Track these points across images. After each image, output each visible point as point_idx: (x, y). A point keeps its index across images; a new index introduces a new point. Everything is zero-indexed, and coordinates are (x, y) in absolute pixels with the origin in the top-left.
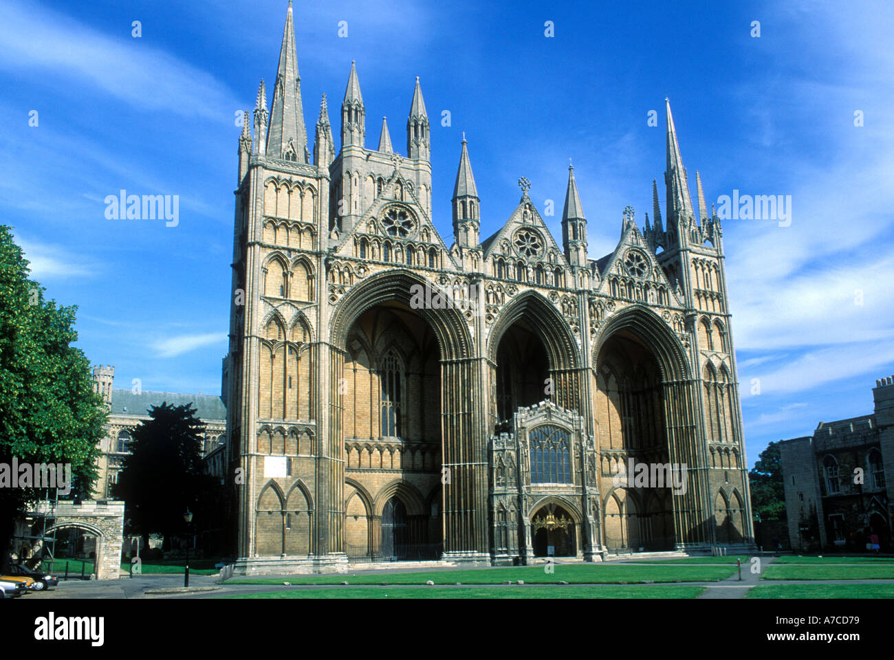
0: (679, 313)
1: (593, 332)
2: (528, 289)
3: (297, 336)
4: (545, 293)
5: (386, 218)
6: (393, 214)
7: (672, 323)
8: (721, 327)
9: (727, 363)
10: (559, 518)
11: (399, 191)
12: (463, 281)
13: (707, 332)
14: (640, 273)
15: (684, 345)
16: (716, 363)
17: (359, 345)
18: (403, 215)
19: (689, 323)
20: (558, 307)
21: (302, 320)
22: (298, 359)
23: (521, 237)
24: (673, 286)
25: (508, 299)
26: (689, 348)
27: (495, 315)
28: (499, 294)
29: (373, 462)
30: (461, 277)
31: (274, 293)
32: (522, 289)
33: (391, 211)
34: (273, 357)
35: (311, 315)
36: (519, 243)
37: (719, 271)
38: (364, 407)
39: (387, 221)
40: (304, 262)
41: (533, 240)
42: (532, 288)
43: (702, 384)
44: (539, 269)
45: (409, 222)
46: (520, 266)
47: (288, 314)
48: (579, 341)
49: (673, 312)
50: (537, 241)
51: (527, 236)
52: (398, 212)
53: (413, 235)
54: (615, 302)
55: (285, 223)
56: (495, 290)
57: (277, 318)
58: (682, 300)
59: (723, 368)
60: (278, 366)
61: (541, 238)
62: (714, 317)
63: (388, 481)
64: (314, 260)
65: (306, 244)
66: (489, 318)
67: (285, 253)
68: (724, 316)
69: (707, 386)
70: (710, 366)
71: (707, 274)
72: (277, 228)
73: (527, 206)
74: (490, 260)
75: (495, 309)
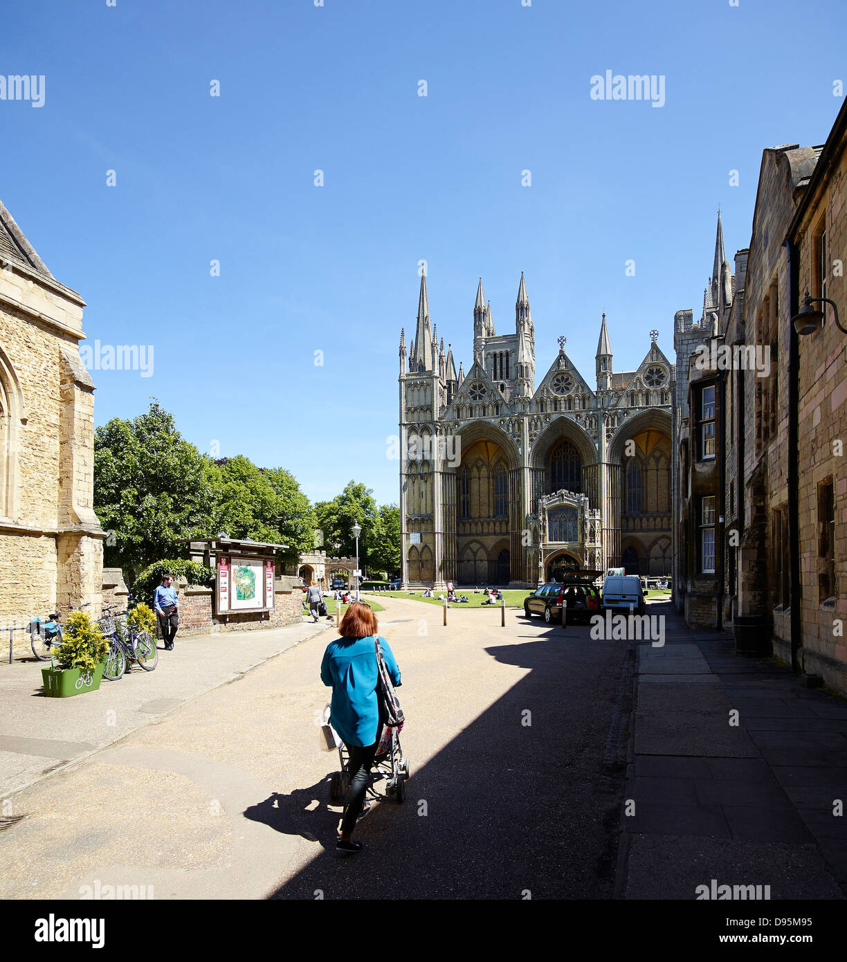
1: (608, 436)
2: (560, 416)
3: (426, 470)
4: (572, 417)
5: (470, 390)
6: (475, 387)
10: (570, 562)
11: (477, 372)
12: (514, 421)
14: (660, 382)
17: (481, 463)
18: (481, 386)
20: (582, 425)
22: (426, 482)
23: (558, 380)
25: (545, 426)
27: (535, 438)
28: (539, 423)
29: (490, 530)
30: (513, 418)
32: (555, 417)
33: (473, 385)
34: (414, 482)
36: (556, 385)
38: (484, 499)
39: (472, 393)
40: (426, 429)
41: (567, 379)
44: (570, 400)
45: (483, 389)
46: (555, 401)
48: (597, 445)
50: (570, 379)
51: (563, 378)
54: (630, 411)
56: (536, 421)
57: (414, 462)
60: (416, 486)
63: (497, 540)
64: (431, 426)
66: (531, 441)
67: (417, 425)
72: (413, 412)
73: (562, 357)
74: (534, 402)
75: (536, 434)
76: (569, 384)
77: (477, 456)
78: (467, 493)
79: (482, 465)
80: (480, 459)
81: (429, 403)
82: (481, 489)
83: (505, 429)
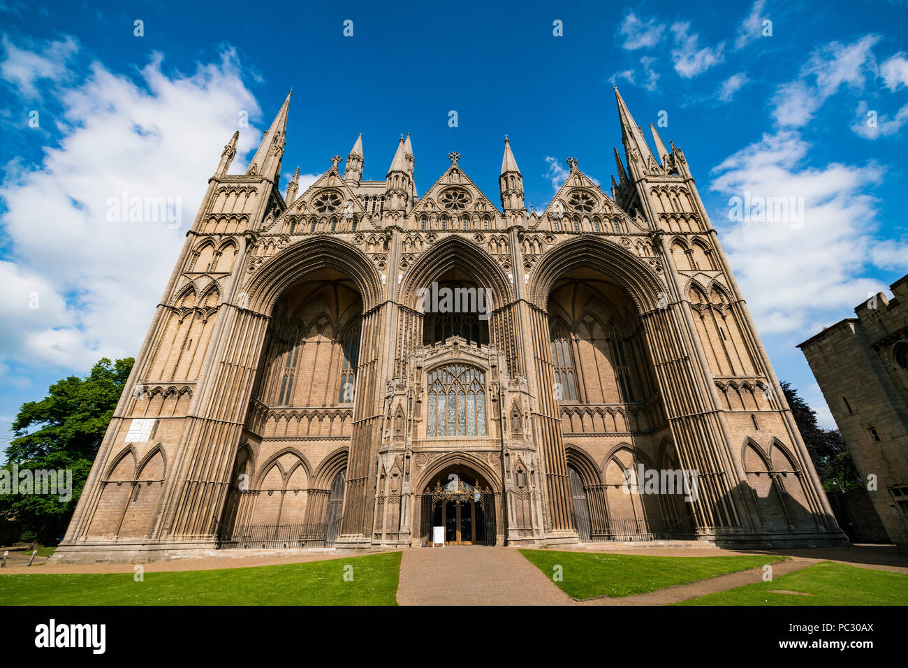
0: (643, 238)
1: (527, 265)
2: (450, 234)
3: (210, 303)
4: (469, 237)
5: (318, 202)
6: (324, 198)
7: (640, 252)
8: (704, 244)
9: (721, 280)
10: (471, 485)
11: (333, 180)
12: (379, 237)
13: (686, 252)
14: (588, 209)
15: (655, 269)
16: (705, 282)
18: (334, 197)
19: (657, 244)
20: (485, 246)
22: (205, 322)
23: (448, 196)
24: (633, 214)
25: (426, 246)
26: (662, 271)
27: (411, 262)
29: (322, 430)
30: (377, 234)
31: (199, 269)
32: (442, 235)
33: (324, 196)
34: (181, 323)
35: (225, 283)
36: (445, 201)
37: (689, 194)
38: (321, 376)
39: (319, 204)
40: (232, 242)
41: (461, 196)
42: (453, 234)
43: (686, 305)
44: (465, 217)
45: (339, 201)
46: (444, 218)
47: (203, 285)
48: (510, 276)
49: (634, 239)
50: (466, 196)
51: (455, 194)
52: (329, 195)
53: (340, 210)
54: (555, 235)
55: (225, 217)
56: (413, 240)
57: (193, 290)
58: (645, 226)
59: (717, 288)
60: (183, 330)
61: (468, 193)
62: (690, 237)
63: (334, 448)
64: (241, 240)
66: (405, 265)
67: (215, 237)
68: (706, 233)
69: (696, 308)
70: (695, 286)
71: (674, 199)
72: (218, 221)
73: (455, 171)
74: (412, 217)
75: (411, 256)
76: (465, 201)
77: (321, 311)
78: (294, 365)
79: (326, 325)
80: (323, 315)
81: (247, 211)
82: (319, 359)
83: (362, 247)
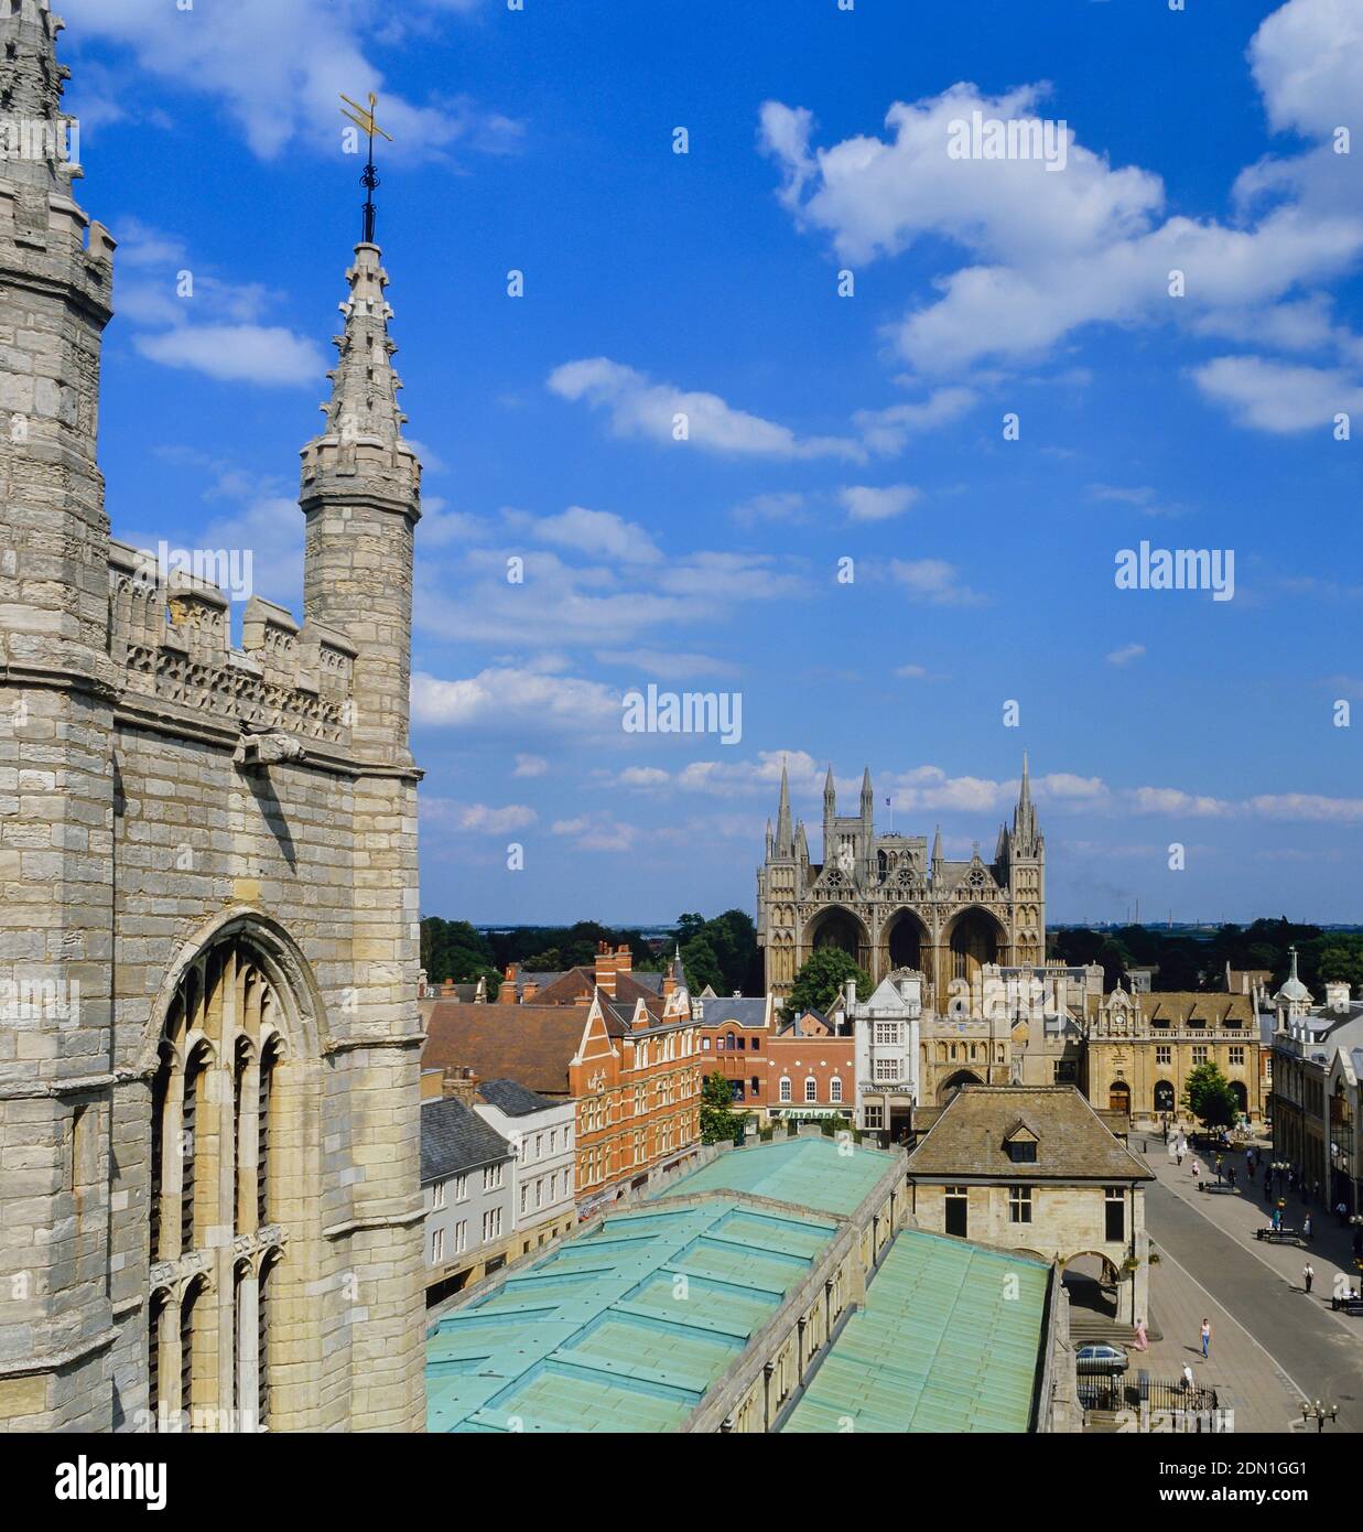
0: (1003, 905)
1: (941, 924)
2: (903, 905)
3: (788, 943)
4: (912, 907)
5: (828, 877)
6: (832, 875)
7: (1000, 914)
8: (1036, 910)
9: (1036, 933)
12: (866, 906)
13: (1025, 915)
14: (979, 883)
15: (1003, 926)
16: (1028, 934)
18: (837, 874)
19: (1010, 911)
20: (920, 913)
21: (788, 935)
22: (788, 953)
23: (902, 875)
24: (1001, 888)
25: (891, 912)
26: (1007, 927)
27: (883, 922)
28: (885, 911)
31: (777, 924)
32: (899, 906)
33: (831, 873)
35: (792, 933)
36: (900, 879)
37: (1039, 873)
39: (829, 879)
40: (789, 907)
41: (909, 875)
42: (905, 905)
43: (1014, 948)
44: (911, 893)
45: (840, 877)
46: (900, 893)
47: (783, 933)
48: (931, 930)
49: (999, 906)
50: (912, 876)
51: (906, 873)
52: (834, 873)
53: (842, 886)
54: (958, 905)
55: (780, 889)
56: (883, 909)
57: (778, 935)
58: (1007, 896)
59: (1033, 937)
60: (779, 958)
61: (914, 874)
62: (1030, 905)
64: (793, 905)
65: (790, 898)
66: (879, 924)
67: (781, 904)
68: (1039, 903)
69: (1020, 948)
70: (1023, 937)
71: (1029, 877)
72: (777, 892)
73: (905, 857)
74: (882, 892)
75: (883, 919)
76: (911, 879)
81: (791, 885)
83: (858, 913)
